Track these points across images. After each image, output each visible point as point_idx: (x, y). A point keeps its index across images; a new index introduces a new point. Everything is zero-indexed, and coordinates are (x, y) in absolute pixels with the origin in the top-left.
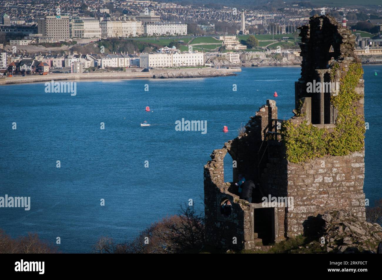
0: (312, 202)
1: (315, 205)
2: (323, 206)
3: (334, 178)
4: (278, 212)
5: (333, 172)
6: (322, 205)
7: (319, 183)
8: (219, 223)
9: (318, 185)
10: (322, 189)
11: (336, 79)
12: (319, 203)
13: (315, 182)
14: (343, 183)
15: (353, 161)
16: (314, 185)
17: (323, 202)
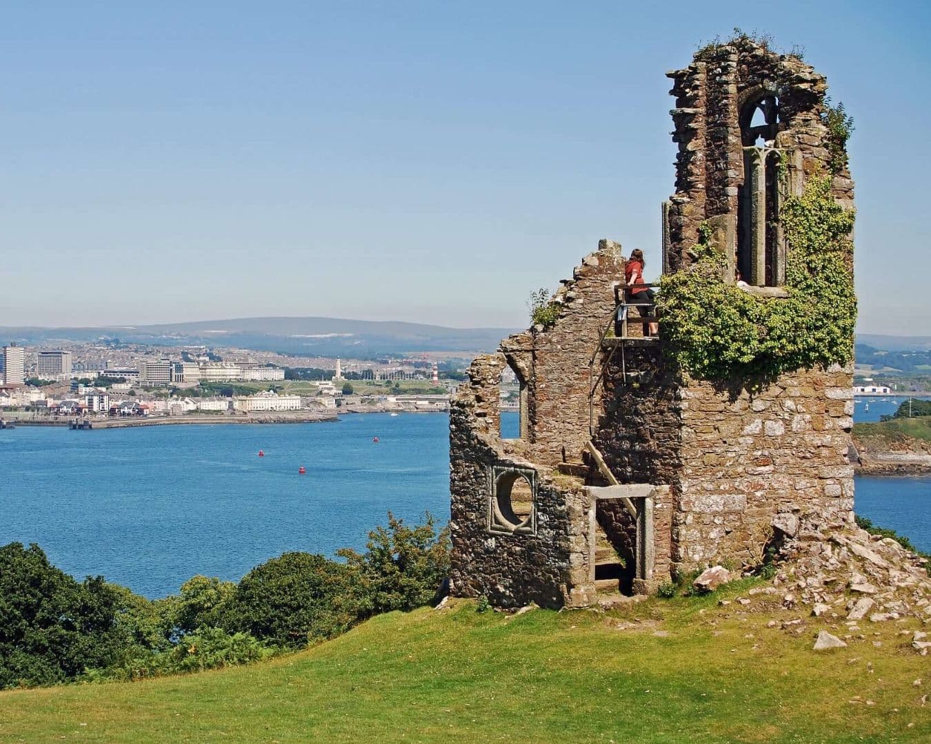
0: (737, 484)
1: (743, 492)
2: (762, 496)
3: (787, 423)
4: (655, 509)
5: (785, 409)
6: (758, 494)
7: (754, 436)
8: (494, 539)
9: (750, 440)
10: (760, 453)
11: (793, 172)
12: (752, 489)
13: (745, 432)
14: (807, 438)
15: (828, 384)
16: (741, 440)
17: (761, 485)
